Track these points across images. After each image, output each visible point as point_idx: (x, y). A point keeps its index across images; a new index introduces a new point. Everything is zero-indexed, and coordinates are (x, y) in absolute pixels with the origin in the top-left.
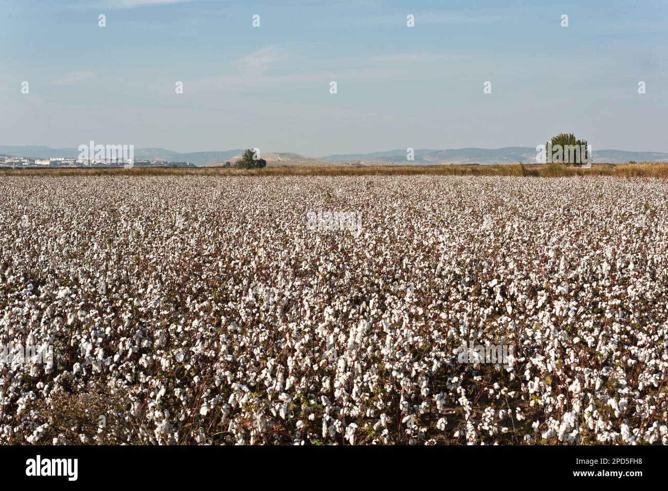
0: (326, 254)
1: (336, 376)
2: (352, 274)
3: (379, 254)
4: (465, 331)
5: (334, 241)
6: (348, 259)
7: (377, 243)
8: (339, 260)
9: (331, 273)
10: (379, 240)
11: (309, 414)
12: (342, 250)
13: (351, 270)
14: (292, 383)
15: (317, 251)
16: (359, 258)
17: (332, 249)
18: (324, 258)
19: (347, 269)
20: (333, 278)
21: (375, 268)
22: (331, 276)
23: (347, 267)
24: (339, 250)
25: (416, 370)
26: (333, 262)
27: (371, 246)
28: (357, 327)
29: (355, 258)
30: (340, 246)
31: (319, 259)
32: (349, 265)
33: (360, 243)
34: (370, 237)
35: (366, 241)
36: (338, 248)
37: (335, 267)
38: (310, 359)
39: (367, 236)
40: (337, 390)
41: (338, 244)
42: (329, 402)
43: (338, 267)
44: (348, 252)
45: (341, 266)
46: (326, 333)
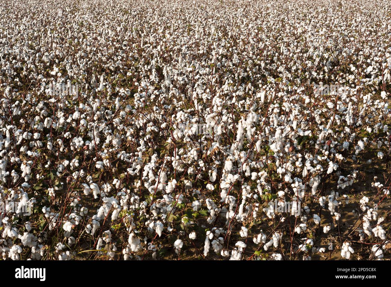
0: (220, 40)
1: (223, 176)
2: (239, 57)
3: (260, 40)
4: (351, 120)
5: (225, 30)
6: (236, 44)
7: (258, 32)
8: (229, 45)
9: (223, 56)
10: (260, 29)
11: (190, 232)
12: (232, 37)
13: (238, 54)
14: (174, 186)
15: (212, 38)
16: (245, 44)
17: (224, 36)
18: (217, 44)
19: (235, 53)
20: (224, 60)
21: (257, 51)
22: (222, 57)
23: (236, 51)
24: (229, 37)
25: (309, 171)
26: (224, 47)
27: (253, 34)
28: (246, 120)
29: (241, 43)
30: (230, 33)
31: (212, 44)
32: (236, 49)
33: (245, 31)
34: (252, 27)
35: (249, 30)
36: (228, 35)
37: (226, 50)
38: (197, 151)
39: (250, 26)
40: (223, 190)
41: (229, 32)
42: (214, 205)
43: (228, 50)
44: (236, 38)
45: (230, 49)
46: (214, 124)
